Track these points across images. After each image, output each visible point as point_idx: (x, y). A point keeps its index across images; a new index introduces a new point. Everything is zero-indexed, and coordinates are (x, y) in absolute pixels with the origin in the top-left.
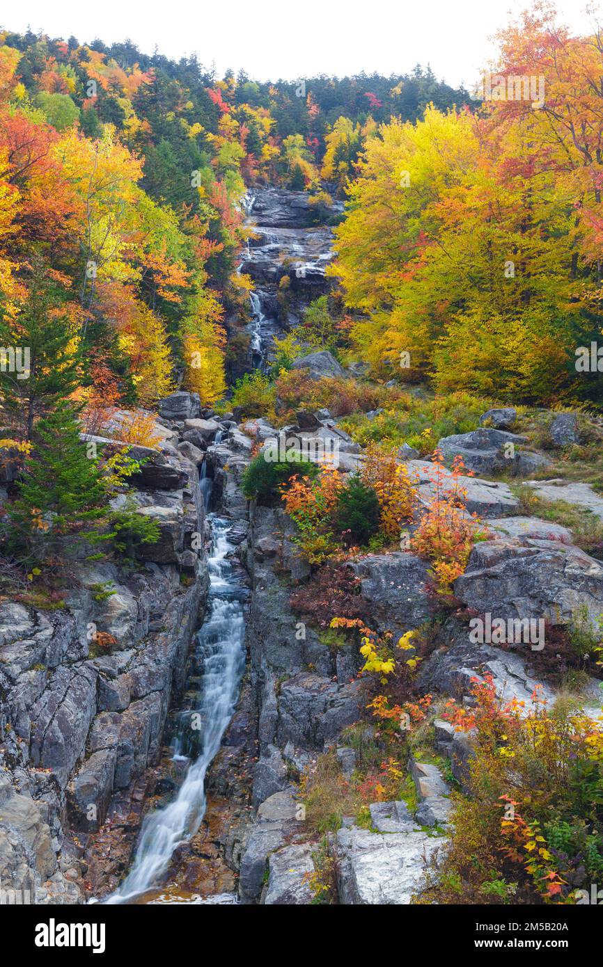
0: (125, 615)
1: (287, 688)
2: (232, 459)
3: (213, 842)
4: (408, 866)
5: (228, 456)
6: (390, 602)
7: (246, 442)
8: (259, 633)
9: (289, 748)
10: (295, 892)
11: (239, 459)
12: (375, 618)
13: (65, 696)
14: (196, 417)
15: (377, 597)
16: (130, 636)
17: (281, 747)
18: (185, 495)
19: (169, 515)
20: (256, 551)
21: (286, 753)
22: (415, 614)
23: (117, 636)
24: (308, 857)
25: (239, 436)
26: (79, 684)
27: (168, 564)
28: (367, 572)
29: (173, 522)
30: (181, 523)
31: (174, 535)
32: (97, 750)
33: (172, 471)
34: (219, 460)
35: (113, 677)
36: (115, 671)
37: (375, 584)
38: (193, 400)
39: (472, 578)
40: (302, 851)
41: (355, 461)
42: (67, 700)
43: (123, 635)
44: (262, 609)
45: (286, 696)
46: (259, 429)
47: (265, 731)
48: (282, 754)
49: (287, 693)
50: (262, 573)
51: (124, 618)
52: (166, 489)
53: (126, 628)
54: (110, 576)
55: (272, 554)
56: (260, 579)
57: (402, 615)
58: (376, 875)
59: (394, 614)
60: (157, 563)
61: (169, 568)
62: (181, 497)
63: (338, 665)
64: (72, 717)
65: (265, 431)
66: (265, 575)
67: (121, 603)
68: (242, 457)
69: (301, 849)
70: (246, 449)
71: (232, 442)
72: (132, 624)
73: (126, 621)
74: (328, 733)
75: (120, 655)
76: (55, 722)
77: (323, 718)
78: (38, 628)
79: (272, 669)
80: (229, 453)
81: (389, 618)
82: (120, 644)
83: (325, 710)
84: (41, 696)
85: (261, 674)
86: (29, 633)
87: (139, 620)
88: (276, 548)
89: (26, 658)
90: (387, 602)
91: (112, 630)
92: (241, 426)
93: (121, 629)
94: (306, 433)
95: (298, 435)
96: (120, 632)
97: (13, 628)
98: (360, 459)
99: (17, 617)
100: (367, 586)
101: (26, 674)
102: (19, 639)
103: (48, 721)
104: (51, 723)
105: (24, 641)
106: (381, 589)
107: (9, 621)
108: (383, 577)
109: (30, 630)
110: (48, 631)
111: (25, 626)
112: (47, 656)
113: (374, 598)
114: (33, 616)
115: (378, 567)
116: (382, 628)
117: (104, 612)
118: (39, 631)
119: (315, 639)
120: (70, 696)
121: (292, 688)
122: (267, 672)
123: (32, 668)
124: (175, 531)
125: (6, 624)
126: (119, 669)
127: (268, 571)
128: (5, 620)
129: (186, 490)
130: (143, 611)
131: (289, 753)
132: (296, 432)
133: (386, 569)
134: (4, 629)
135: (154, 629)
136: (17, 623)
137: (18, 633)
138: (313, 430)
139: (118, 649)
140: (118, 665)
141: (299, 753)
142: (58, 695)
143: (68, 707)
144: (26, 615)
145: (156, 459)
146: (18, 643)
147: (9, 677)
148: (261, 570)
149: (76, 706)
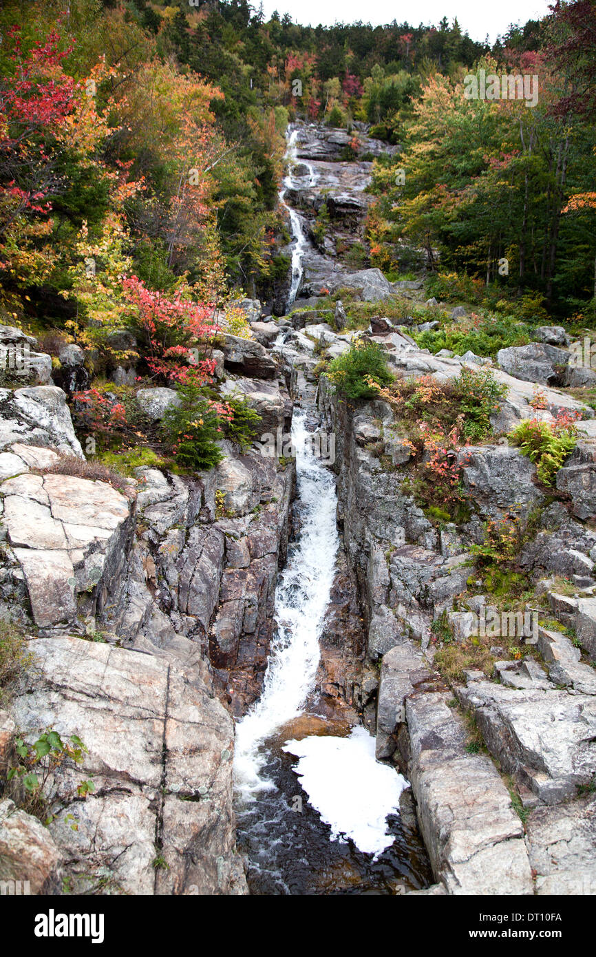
0: (243, 486)
1: (397, 558)
2: (298, 358)
3: (332, 683)
4: (559, 720)
5: (294, 356)
6: (494, 487)
7: (310, 344)
8: (363, 509)
9: (401, 609)
10: (440, 733)
11: (305, 358)
12: (477, 502)
13: (201, 553)
14: (257, 321)
15: (482, 483)
16: (248, 503)
17: (394, 608)
20: (356, 436)
21: (399, 612)
22: (516, 500)
23: (238, 503)
24: (443, 704)
25: (303, 339)
26: (212, 543)
28: (469, 461)
29: (278, 407)
30: (282, 409)
31: (280, 419)
32: (228, 601)
33: (270, 362)
34: (285, 359)
35: (236, 538)
36: (238, 534)
37: (479, 472)
38: (255, 306)
39: (577, 471)
40: (436, 699)
41: (440, 363)
42: (203, 556)
43: (242, 502)
44: (368, 488)
45: (396, 565)
46: (323, 333)
47: (378, 594)
48: (395, 614)
49: (397, 562)
50: (364, 456)
51: (242, 489)
52: (265, 379)
53: (245, 497)
54: (226, 451)
55: (374, 440)
56: (363, 461)
57: (505, 501)
58: (531, 726)
59: (496, 499)
62: (277, 386)
63: (443, 541)
64: (210, 571)
65: (329, 336)
66: (367, 458)
67: (240, 475)
68: (308, 357)
69: (435, 696)
70: (310, 350)
71: (297, 344)
72: (249, 494)
73: (245, 491)
74: (437, 599)
75: (241, 520)
76: (197, 575)
77: (433, 586)
78: (175, 492)
79: (378, 540)
80: (295, 353)
81: (492, 502)
82: (240, 511)
83: (434, 579)
84: (182, 551)
85: (366, 545)
86: (169, 497)
87: (254, 491)
88: (377, 435)
89: (169, 518)
90: (491, 488)
91: (234, 498)
92: (303, 330)
93: (241, 498)
94: (379, 337)
95: (371, 338)
96: (240, 500)
97: (154, 491)
98: (443, 362)
99: (157, 482)
100: (471, 473)
101: (170, 532)
102: (161, 501)
103: (191, 573)
104: (193, 576)
105: (166, 503)
106: (485, 476)
107: (151, 485)
108: (486, 466)
109: (169, 494)
110: (185, 496)
111: (165, 490)
112: (186, 517)
113: (479, 484)
114: (170, 482)
115: (481, 456)
116: (484, 511)
117: (225, 482)
118: (177, 495)
119: (419, 517)
120: (206, 554)
121: (402, 559)
122: (372, 542)
123: (174, 526)
124: (280, 415)
125: (148, 487)
126: (241, 533)
127: (369, 454)
128: (148, 484)
129: (281, 380)
130: (257, 484)
131: (402, 613)
132: (370, 336)
133: (489, 459)
134: (148, 491)
135: (265, 499)
136: (157, 487)
137: (160, 496)
138: (385, 335)
139: (239, 515)
140: (239, 529)
141: (409, 614)
142: (196, 552)
143: (205, 562)
144: (164, 480)
145: (257, 351)
146: (161, 504)
147: (158, 533)
148: (363, 453)
149: (211, 562)
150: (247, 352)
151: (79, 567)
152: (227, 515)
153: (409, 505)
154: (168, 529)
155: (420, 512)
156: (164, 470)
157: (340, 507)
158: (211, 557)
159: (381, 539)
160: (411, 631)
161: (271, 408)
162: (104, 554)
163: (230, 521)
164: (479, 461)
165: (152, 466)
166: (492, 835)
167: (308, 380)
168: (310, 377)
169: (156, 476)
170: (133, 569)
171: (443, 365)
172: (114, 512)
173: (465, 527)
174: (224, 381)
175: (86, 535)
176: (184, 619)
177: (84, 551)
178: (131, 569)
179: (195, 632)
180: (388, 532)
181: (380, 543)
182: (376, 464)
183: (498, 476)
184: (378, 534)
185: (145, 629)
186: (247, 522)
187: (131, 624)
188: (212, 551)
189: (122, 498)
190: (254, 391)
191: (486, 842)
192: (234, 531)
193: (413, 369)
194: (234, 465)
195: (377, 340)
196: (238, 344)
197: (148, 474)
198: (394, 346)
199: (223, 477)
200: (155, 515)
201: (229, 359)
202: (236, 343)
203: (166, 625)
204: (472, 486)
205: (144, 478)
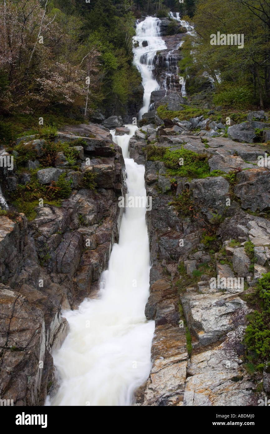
0: (92, 211)
2: (136, 143)
4: (214, 306)
6: (206, 198)
7: (142, 135)
10: (167, 318)
12: (199, 206)
13: (69, 244)
15: (200, 196)
16: (95, 219)
17: (161, 262)
19: (109, 167)
20: (147, 180)
23: (90, 219)
24: (172, 304)
25: (139, 133)
26: (75, 239)
27: (109, 189)
28: (196, 186)
29: (110, 170)
30: (114, 171)
31: (112, 176)
32: (84, 265)
33: (109, 149)
35: (89, 235)
37: (199, 192)
38: (119, 119)
39: (242, 186)
43: (92, 218)
45: (162, 241)
47: (153, 255)
48: (161, 264)
52: (107, 157)
53: (93, 216)
54: (85, 195)
55: (154, 181)
57: (211, 204)
59: (207, 204)
62: (114, 160)
63: (183, 227)
64: (73, 252)
65: (150, 130)
67: (90, 205)
68: (141, 142)
69: (170, 301)
70: (142, 139)
72: (95, 214)
73: (93, 213)
74: (180, 255)
75: (91, 227)
76: (66, 255)
77: (178, 249)
78: (56, 217)
80: (135, 141)
84: (59, 244)
87: (98, 212)
88: (156, 178)
89: (52, 229)
90: (204, 198)
91: (87, 217)
92: (141, 128)
93: (91, 216)
94: (168, 128)
95: (164, 129)
96: (91, 217)
97: (46, 217)
98: (192, 138)
99: (47, 213)
100: (196, 192)
101: (52, 236)
104: (64, 255)
105: (51, 223)
106: (202, 194)
107: (44, 215)
108: (202, 188)
109: (53, 218)
110: (61, 218)
111: (51, 216)
112: (61, 228)
114: (54, 212)
115: (200, 183)
116: (203, 210)
117: (83, 209)
120: (72, 245)
123: (54, 233)
124: (112, 174)
125: (43, 216)
126: (91, 233)
127: (152, 189)
128: (42, 214)
129: (116, 157)
130: (100, 208)
131: (164, 264)
132: (164, 128)
133: (204, 184)
134: (42, 218)
135: (105, 216)
136: (47, 215)
137: (48, 219)
138: (171, 127)
139: (91, 224)
140: (90, 231)
141: (168, 263)
142: (67, 244)
143: (71, 248)
144: (51, 212)
145: (102, 144)
146: (48, 223)
147: (46, 237)
148: (149, 188)
149: (74, 248)
150: (96, 145)
152: (85, 225)
153: (169, 211)
154: (51, 234)
156: (51, 207)
158: (74, 246)
160: (167, 271)
161: (106, 171)
163: (86, 228)
164: (199, 186)
165: (46, 206)
166: (172, 360)
169: (47, 210)
171: (191, 140)
172: (6, 229)
173: (195, 219)
174: (85, 160)
176: (59, 275)
179: (64, 281)
182: (155, 193)
183: (208, 192)
186: (95, 228)
187: (21, 279)
188: (75, 243)
189: (12, 222)
190: (101, 164)
191: (169, 363)
192: (88, 232)
193: (176, 144)
194: (88, 201)
195: (167, 130)
196: (91, 142)
197: (42, 210)
198: (175, 132)
199: (82, 207)
200: (45, 229)
201: (87, 150)
202: (90, 141)
203: (46, 279)
204: (196, 198)
205: (41, 212)
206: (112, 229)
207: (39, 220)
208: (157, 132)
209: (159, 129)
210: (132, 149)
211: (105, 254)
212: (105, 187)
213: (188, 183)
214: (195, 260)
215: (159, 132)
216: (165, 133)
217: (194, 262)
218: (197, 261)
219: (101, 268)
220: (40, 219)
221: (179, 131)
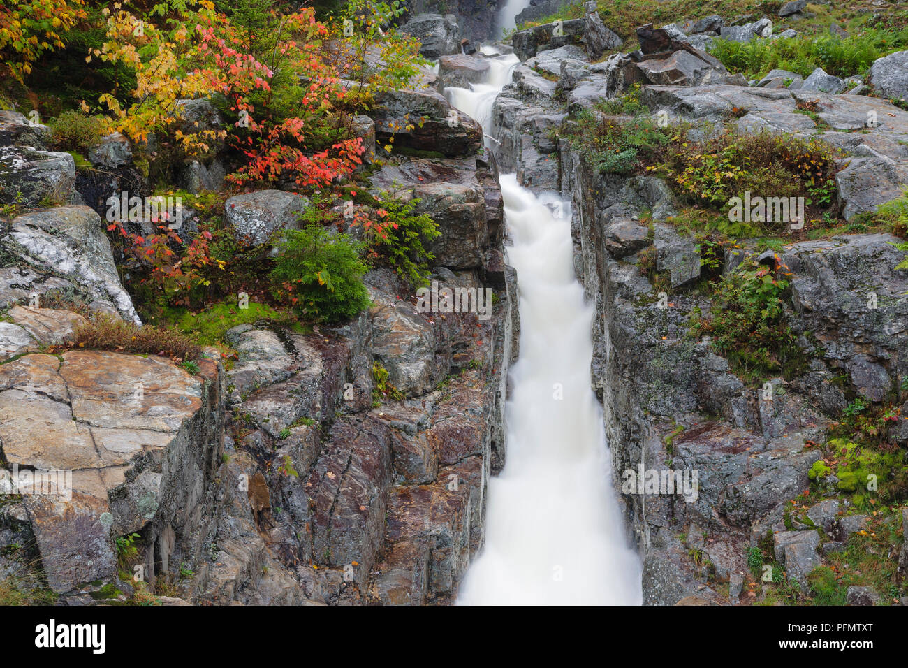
0: (418, 345)
1: (684, 445)
2: (523, 113)
5: (516, 109)
6: (845, 309)
7: (544, 86)
9: (694, 533)
11: (535, 111)
12: (819, 338)
13: (349, 462)
14: (453, 52)
15: (823, 303)
17: (682, 532)
18: (480, 164)
19: (464, 195)
20: (609, 242)
21: (691, 539)
23: (411, 375)
25: (532, 77)
26: (368, 445)
27: (467, 270)
28: (801, 266)
29: (472, 204)
30: (482, 206)
31: (477, 224)
32: (400, 540)
33: (457, 128)
35: (410, 433)
36: (413, 427)
37: (817, 285)
38: (448, 27)
41: (753, 98)
42: (353, 467)
43: (418, 373)
44: (630, 329)
45: (683, 458)
46: (564, 63)
48: (684, 542)
49: (684, 453)
50: (624, 275)
51: (417, 350)
53: (422, 364)
54: (387, 288)
55: (639, 245)
56: (620, 285)
57: (866, 331)
59: (851, 330)
60: (450, 268)
61: (470, 276)
62: (474, 166)
63: (762, 410)
64: (366, 492)
65: (575, 66)
66: (627, 278)
67: (411, 327)
68: (541, 110)
70: (543, 95)
72: (429, 357)
73: (421, 353)
74: (754, 510)
75: (417, 403)
76: (343, 500)
77: (747, 490)
78: (299, 365)
79: (653, 418)
80: (518, 103)
81: (843, 336)
82: (416, 388)
83: (749, 476)
84: (316, 463)
85: (635, 428)
86: (289, 373)
87: (438, 352)
88: (642, 236)
89: (289, 409)
90: (840, 311)
91: (403, 367)
92: (531, 61)
93: (414, 365)
94: (654, 62)
95: (640, 65)
96: (414, 369)
97: (264, 365)
98: (760, 95)
99: (267, 350)
100: (804, 286)
101: (292, 431)
102: (276, 382)
103: (332, 498)
104: (336, 501)
105: (284, 385)
106: (829, 293)
107: (258, 356)
108: (830, 273)
109: (289, 369)
110: (317, 368)
111: (281, 362)
112: (318, 405)
113: (818, 307)
114: (290, 348)
115: (820, 257)
116: (831, 353)
117: (387, 341)
118: (303, 369)
119: (720, 372)
120: (358, 464)
121: (691, 446)
122: (643, 423)
123: (299, 421)
124: (477, 218)
125: (253, 359)
126: (419, 424)
127: (632, 272)
128: (252, 354)
129: (480, 158)
130: (442, 339)
131: (697, 540)
132: (637, 60)
133: (834, 260)
134: (251, 367)
135: (459, 364)
136: (267, 359)
137: (273, 373)
138: (665, 57)
139: (413, 394)
140: (415, 417)
141: (709, 541)
142: (340, 461)
143: (357, 478)
144: (280, 346)
145: (433, 111)
146: (275, 386)
147: (271, 435)
148: (622, 271)
149: (367, 476)
150: (415, 113)
151: (118, 495)
152: (391, 396)
153: (702, 354)
154: (289, 426)
155: (722, 363)
156: (279, 329)
157: (597, 367)
158: (366, 468)
159: (659, 415)
160: (712, 569)
161: (459, 208)
162: (161, 471)
163: (398, 406)
164: (817, 265)
165: (259, 324)
167: (542, 151)
168: (544, 144)
169: (267, 340)
170: (229, 496)
171: (759, 101)
172: (176, 402)
173: (802, 385)
174: (379, 168)
175: (126, 444)
176: (323, 574)
177: (126, 469)
178: (222, 497)
179: (343, 596)
180: (669, 403)
181: (657, 421)
182: (644, 288)
183: (851, 288)
184: (653, 408)
185: (247, 591)
186: (428, 405)
187: (221, 584)
188: (368, 458)
189: (190, 380)
190: (433, 180)
192: (405, 422)
193: (704, 114)
194: (402, 311)
195: (651, 67)
196: (398, 102)
197: (251, 338)
198: (681, 74)
199: (382, 332)
200: (266, 406)
201: (384, 130)
202: (396, 100)
203: (288, 585)
204: (807, 310)
205: (245, 346)
206: (486, 410)
207: (242, 374)
208: (613, 73)
209: (620, 62)
210: (507, 131)
211: (469, 502)
212: (450, 264)
213: (769, 253)
214: (814, 532)
215: (621, 73)
216: (644, 78)
217: (810, 539)
218: (822, 532)
219: (457, 549)
220: (244, 369)
221: (696, 72)
